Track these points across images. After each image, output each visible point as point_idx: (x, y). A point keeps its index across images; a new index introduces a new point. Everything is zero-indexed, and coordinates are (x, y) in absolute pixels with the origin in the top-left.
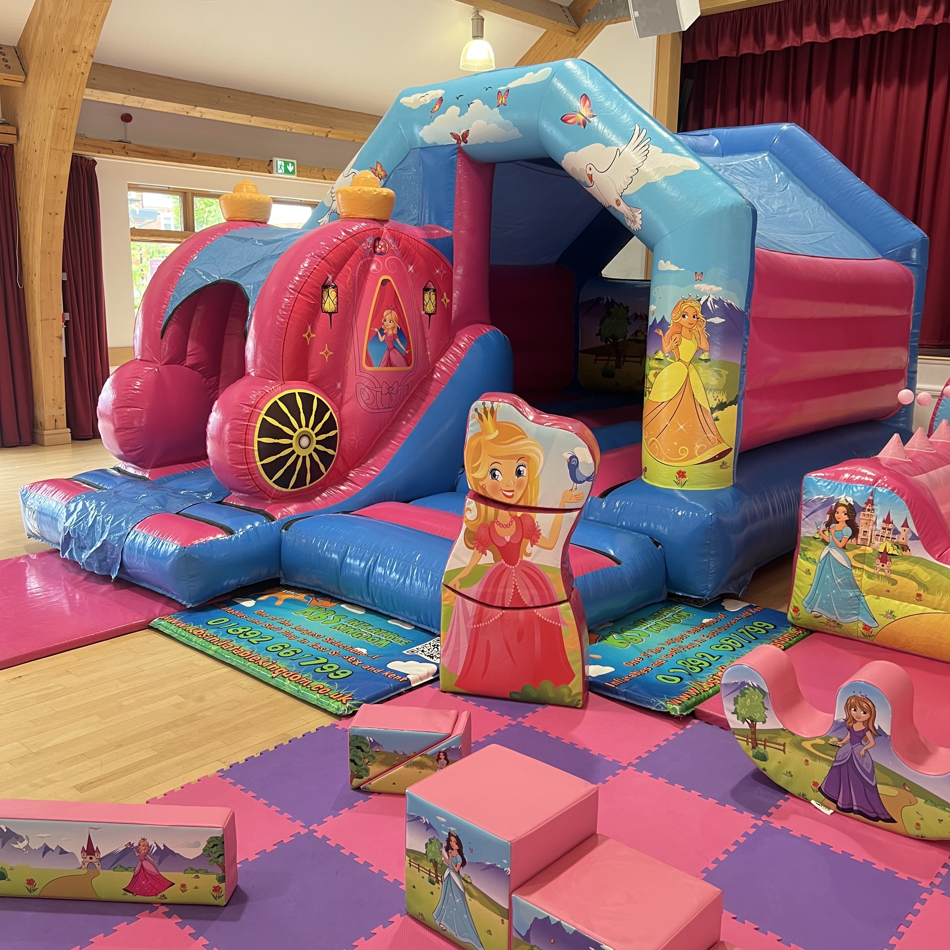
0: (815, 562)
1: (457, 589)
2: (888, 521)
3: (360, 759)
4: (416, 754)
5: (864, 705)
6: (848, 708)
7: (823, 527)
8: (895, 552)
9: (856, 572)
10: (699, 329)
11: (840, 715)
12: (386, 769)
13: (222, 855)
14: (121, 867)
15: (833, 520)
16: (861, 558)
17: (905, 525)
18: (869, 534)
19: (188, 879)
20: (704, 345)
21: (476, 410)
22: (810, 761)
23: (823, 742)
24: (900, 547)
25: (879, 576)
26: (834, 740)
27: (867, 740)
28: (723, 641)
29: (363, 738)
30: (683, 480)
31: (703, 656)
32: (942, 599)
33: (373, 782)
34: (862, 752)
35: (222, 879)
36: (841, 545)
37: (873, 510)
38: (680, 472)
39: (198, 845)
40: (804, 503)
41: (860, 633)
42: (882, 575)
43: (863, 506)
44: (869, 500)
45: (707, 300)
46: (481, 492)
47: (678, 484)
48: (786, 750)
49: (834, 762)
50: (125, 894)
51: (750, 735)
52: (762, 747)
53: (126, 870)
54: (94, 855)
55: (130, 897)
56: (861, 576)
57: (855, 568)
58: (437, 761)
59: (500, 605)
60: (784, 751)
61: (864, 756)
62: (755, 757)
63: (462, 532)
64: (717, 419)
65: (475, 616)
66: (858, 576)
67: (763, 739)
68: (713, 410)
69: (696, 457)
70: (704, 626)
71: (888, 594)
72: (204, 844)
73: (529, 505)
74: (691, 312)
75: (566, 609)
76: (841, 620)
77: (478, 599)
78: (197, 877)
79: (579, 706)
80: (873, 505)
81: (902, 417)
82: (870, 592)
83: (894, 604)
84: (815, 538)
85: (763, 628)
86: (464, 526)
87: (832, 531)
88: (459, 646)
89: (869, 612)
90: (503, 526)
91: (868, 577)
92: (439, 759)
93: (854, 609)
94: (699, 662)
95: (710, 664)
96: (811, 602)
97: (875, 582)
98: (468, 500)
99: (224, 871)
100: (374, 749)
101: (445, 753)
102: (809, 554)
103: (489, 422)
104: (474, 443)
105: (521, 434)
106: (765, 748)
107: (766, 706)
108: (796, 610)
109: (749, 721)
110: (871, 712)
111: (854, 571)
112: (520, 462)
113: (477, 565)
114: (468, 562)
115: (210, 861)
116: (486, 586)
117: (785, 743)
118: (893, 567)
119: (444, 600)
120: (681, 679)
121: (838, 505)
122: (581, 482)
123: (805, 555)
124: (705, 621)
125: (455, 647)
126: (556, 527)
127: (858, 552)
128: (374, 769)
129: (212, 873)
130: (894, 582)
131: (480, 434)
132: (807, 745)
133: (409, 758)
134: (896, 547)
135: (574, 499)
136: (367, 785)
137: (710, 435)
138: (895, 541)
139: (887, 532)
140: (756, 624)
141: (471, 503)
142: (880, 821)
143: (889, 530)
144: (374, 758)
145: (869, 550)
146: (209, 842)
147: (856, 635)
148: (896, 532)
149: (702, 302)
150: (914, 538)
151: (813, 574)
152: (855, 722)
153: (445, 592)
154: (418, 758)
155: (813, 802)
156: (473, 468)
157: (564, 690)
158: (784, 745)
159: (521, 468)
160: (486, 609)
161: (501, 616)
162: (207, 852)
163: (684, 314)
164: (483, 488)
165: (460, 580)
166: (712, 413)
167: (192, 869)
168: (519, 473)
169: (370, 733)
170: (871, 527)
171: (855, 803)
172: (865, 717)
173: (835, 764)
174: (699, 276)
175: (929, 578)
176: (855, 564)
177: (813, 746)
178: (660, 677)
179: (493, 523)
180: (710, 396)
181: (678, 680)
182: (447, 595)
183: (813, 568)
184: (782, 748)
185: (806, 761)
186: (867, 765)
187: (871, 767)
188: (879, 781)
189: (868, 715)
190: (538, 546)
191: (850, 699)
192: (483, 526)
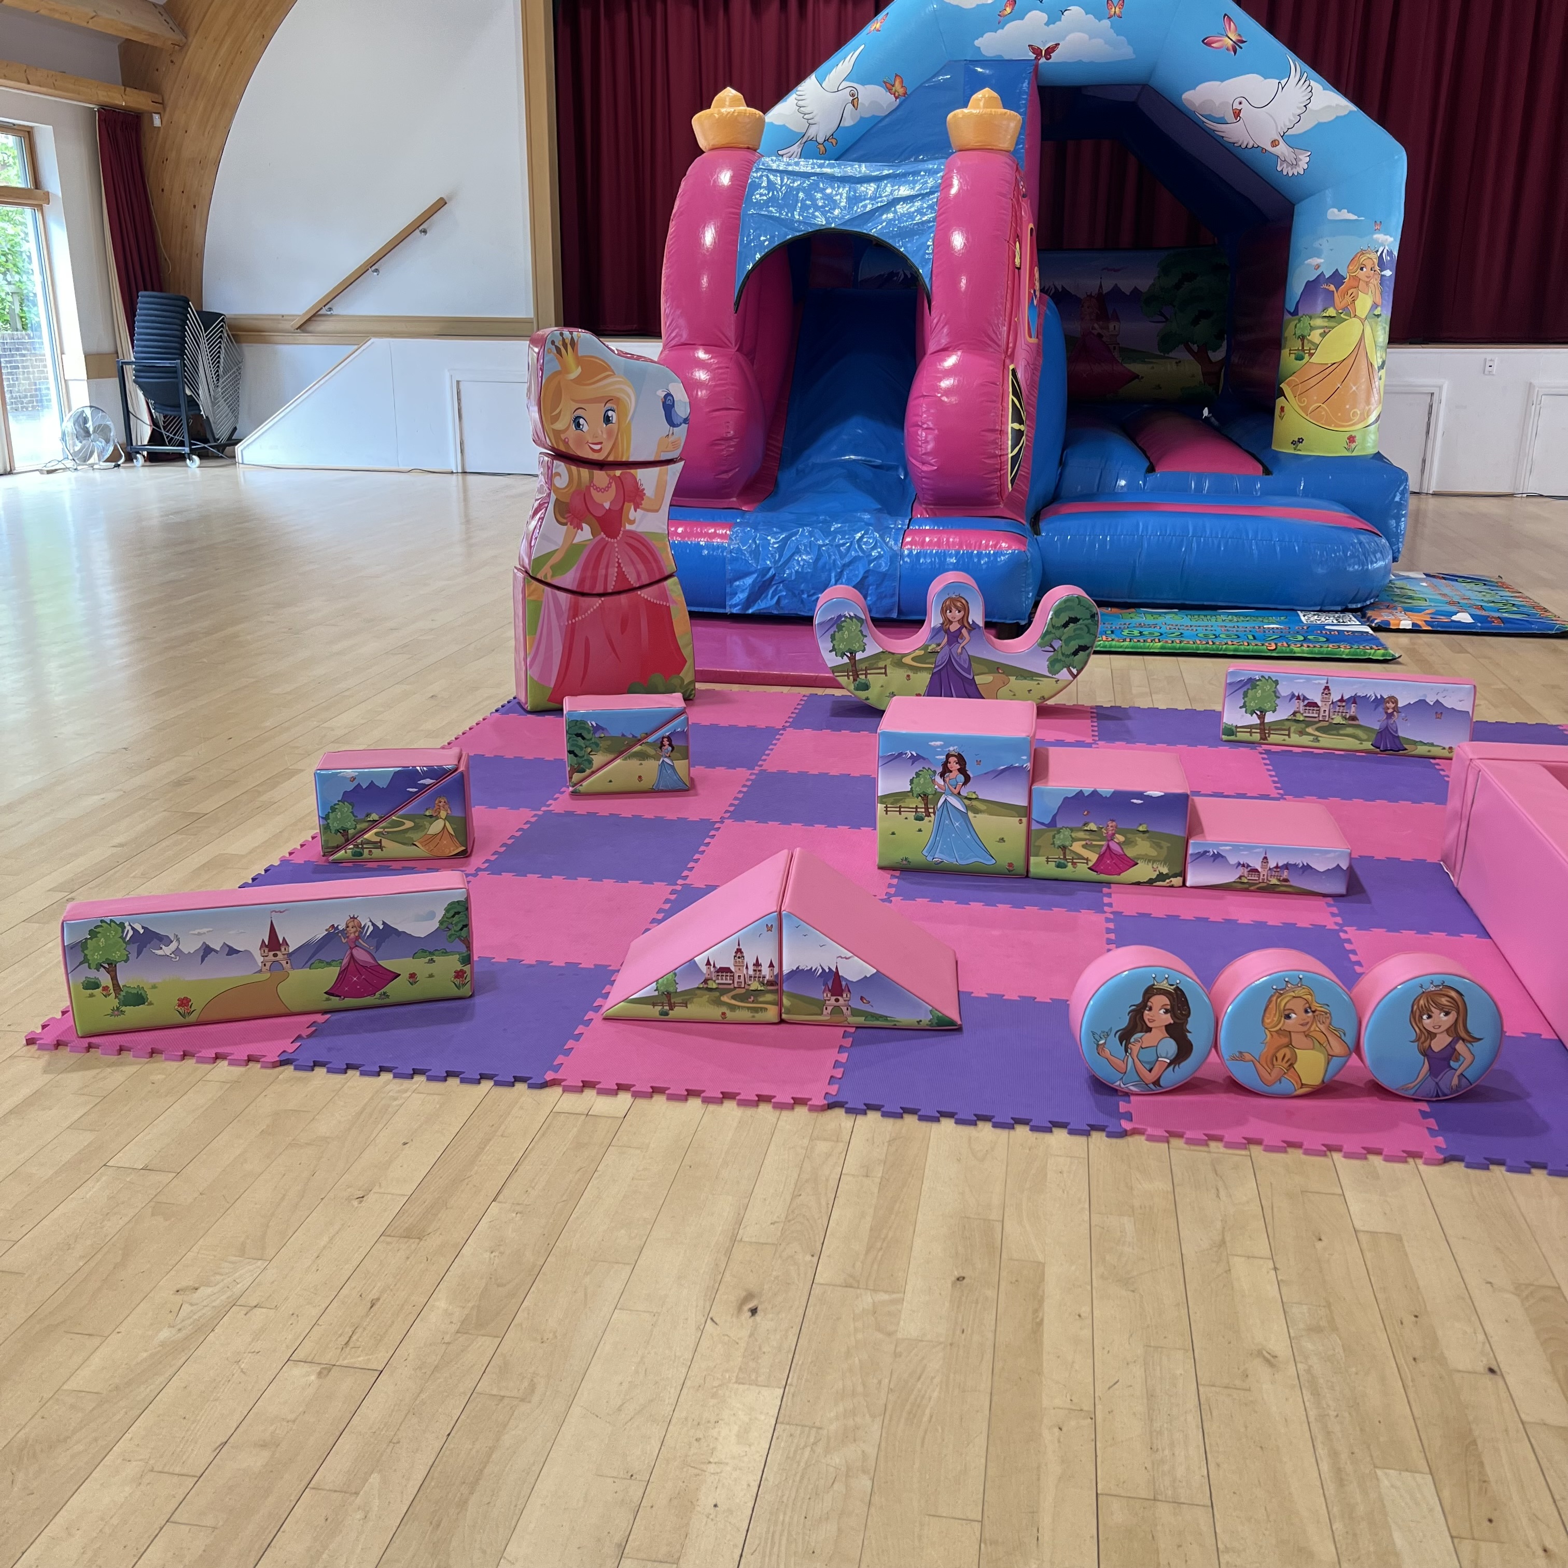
5: (958, 604)
6: (943, 612)
10: (1375, 282)
11: (937, 621)
20: (1378, 299)
22: (911, 675)
23: (922, 652)
26: (933, 647)
27: (963, 638)
34: (959, 650)
46: (561, 448)
48: (888, 672)
49: (934, 668)
51: (850, 669)
52: (863, 677)
58: (660, 748)
59: (600, 591)
60: (885, 673)
61: (961, 653)
62: (857, 689)
67: (864, 668)
69: (1365, 419)
73: (620, 459)
74: (1369, 264)
90: (601, 490)
92: (662, 745)
101: (669, 737)
105: (607, 369)
106: (866, 677)
107: (866, 633)
109: (848, 654)
110: (965, 609)
112: (609, 405)
113: (571, 545)
114: (561, 543)
116: (584, 569)
117: (886, 666)
122: (678, 426)
126: (661, 483)
132: (907, 660)
135: (670, 447)
137: (1376, 396)
152: (951, 622)
158: (885, 668)
159: (610, 413)
161: (601, 605)
163: (1362, 266)
164: (565, 442)
165: (551, 567)
166: (1378, 373)
168: (607, 420)
172: (960, 615)
173: (935, 670)
177: (913, 659)
179: (588, 488)
184: (883, 671)
185: (908, 676)
186: (965, 661)
187: (967, 662)
188: (976, 672)
189: (962, 613)
190: (643, 509)
191: (945, 602)
192: (577, 492)
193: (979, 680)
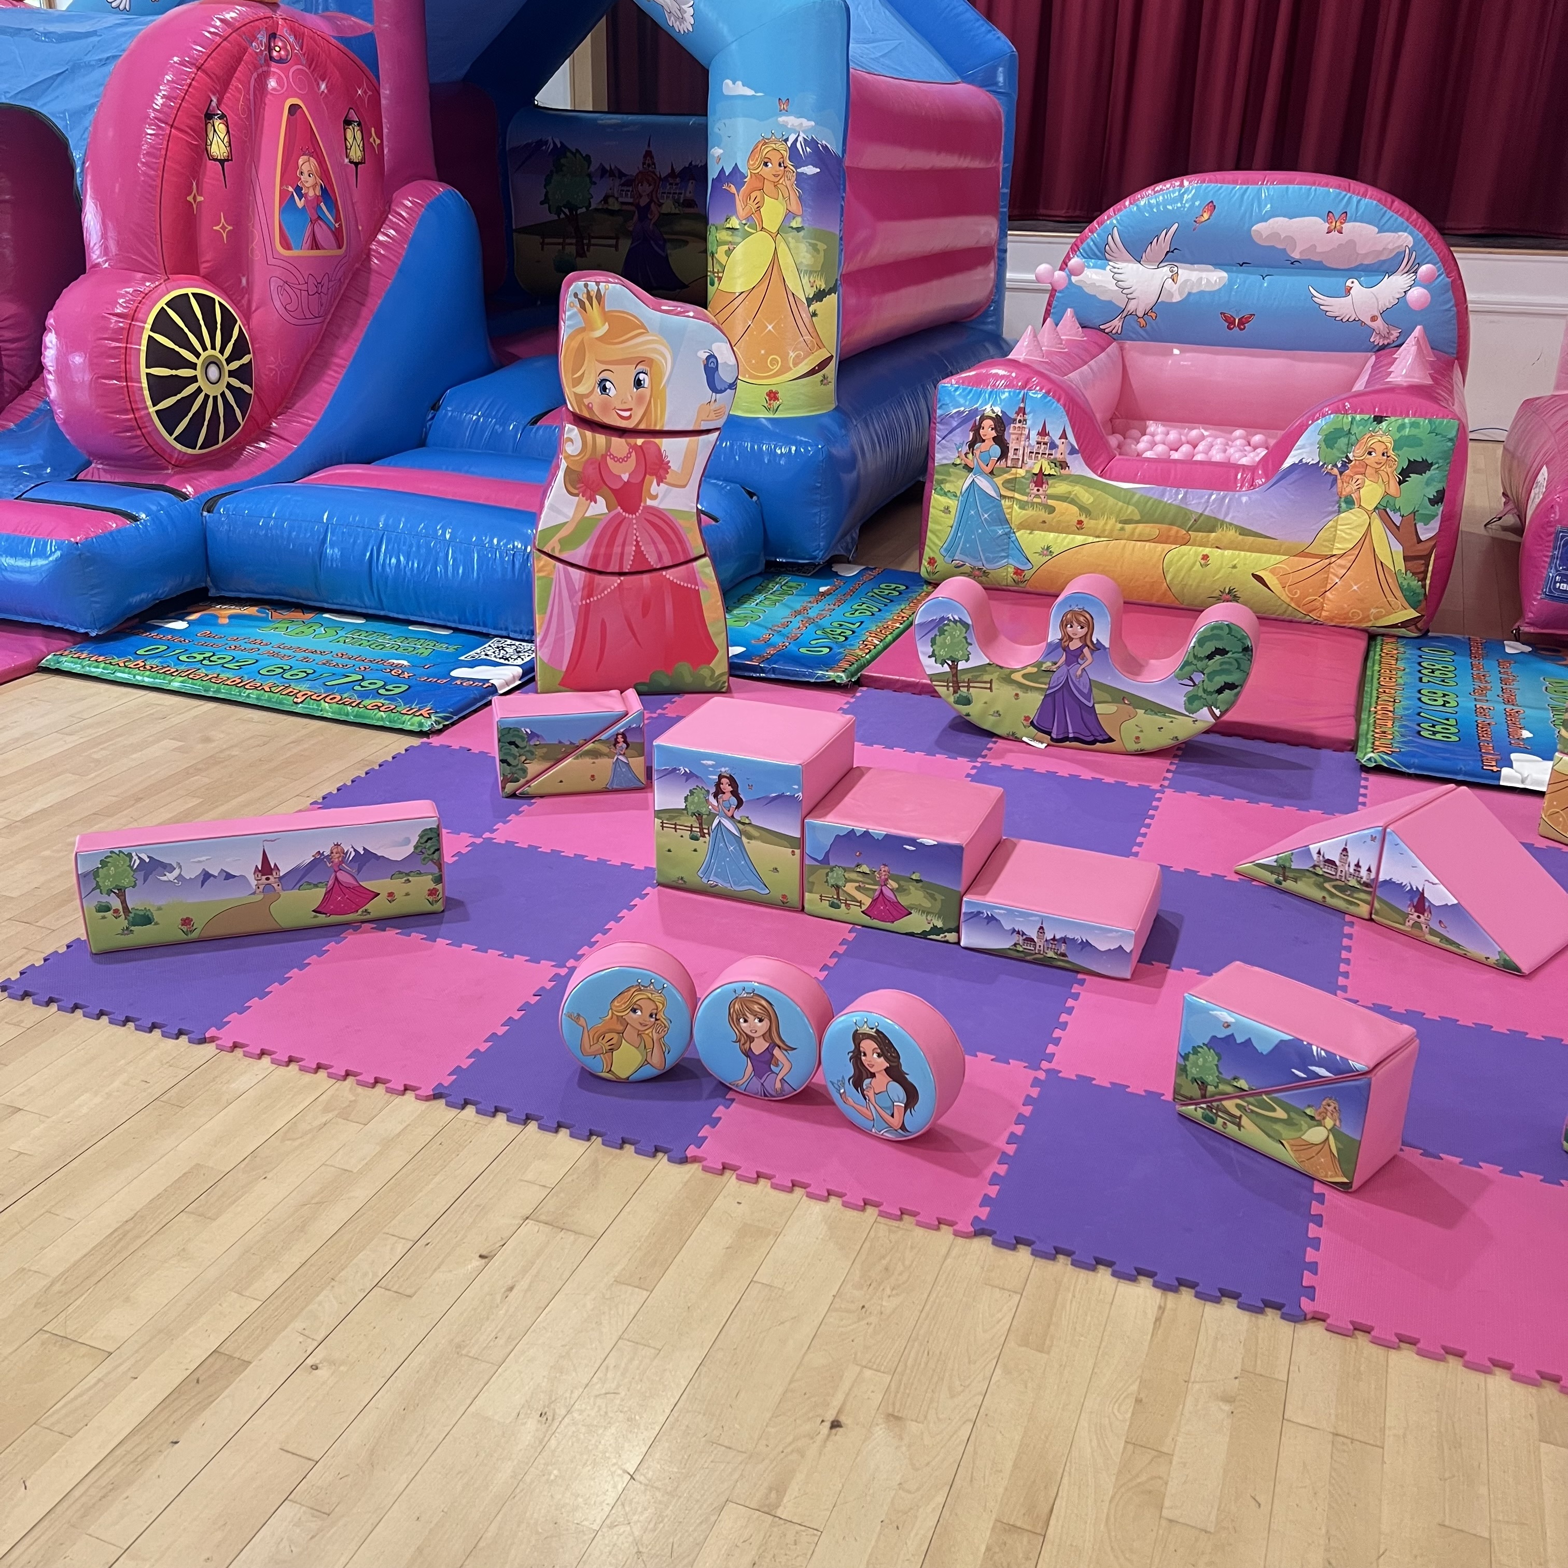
0: (956, 496)
1: (557, 554)
2: (1043, 433)
3: (515, 757)
4: (586, 742)
5: (1082, 619)
6: (1063, 625)
7: (966, 448)
8: (1052, 472)
9: (1005, 503)
10: (788, 183)
11: (1054, 635)
12: (548, 765)
13: (438, 850)
14: (309, 883)
15: (977, 439)
16: (1012, 484)
17: (1064, 436)
18: (1021, 452)
19: (396, 885)
20: (795, 206)
21: (576, 295)
22: (1021, 694)
23: (1035, 670)
24: (1058, 464)
25: (1033, 504)
26: (1047, 665)
27: (1084, 658)
28: (855, 607)
29: (518, 730)
30: (775, 404)
31: (841, 625)
32: (1106, 524)
33: (533, 784)
34: (1079, 672)
35: (439, 880)
36: (988, 469)
37: (1025, 420)
38: (771, 392)
39: (407, 841)
40: (938, 420)
41: (1010, 579)
42: (1037, 503)
43: (1013, 416)
44: (1020, 408)
45: (796, 140)
46: (586, 414)
47: (768, 409)
48: (994, 687)
49: (1048, 689)
50: (315, 917)
51: (951, 679)
52: (965, 690)
53: (316, 886)
54: (272, 874)
55: (322, 919)
56: (1011, 507)
57: (1005, 497)
58: (615, 745)
59: (617, 570)
60: (991, 689)
61: (1081, 676)
62: (957, 702)
63: (561, 474)
64: (814, 314)
65: (583, 589)
66: (1008, 508)
67: (966, 680)
68: (810, 301)
69: (791, 369)
70: (823, 594)
71: (1044, 526)
72: (415, 840)
73: (652, 428)
74: (776, 158)
75: (705, 566)
76: (987, 567)
77: (586, 566)
78: (408, 881)
79: (724, 690)
80: (1024, 414)
81: (991, 316)
82: (1022, 526)
83: (1051, 537)
84: (956, 465)
85: (894, 589)
86: (564, 465)
87: (977, 452)
88: (563, 631)
89: (1021, 551)
90: (618, 460)
91: (1020, 508)
92: (616, 742)
93: (1003, 550)
94: (839, 631)
95: (854, 632)
96: (950, 549)
97: (1029, 512)
98: (568, 426)
99: (440, 869)
100: (532, 743)
101: (623, 734)
102: (947, 487)
103: (594, 312)
104: (575, 344)
105: (639, 327)
106: (968, 690)
107: (969, 641)
108: (932, 561)
109: (950, 662)
110: (1089, 625)
111: (1003, 502)
112: (640, 368)
113: (584, 518)
114: (571, 514)
115: (424, 860)
116: (597, 545)
117: (991, 680)
118: (1050, 491)
119: (538, 572)
120: (831, 649)
121: (983, 418)
122: (721, 392)
123: (942, 489)
124: (822, 589)
125: (557, 633)
126: (690, 456)
127: (1007, 476)
128: (533, 768)
129: (427, 874)
130: (1052, 510)
131: (583, 330)
132: (1017, 677)
133: (578, 747)
134: (1053, 465)
135: (712, 415)
136: (526, 789)
137: (807, 337)
138: (1052, 457)
139: (1043, 446)
140: (883, 586)
141: (572, 431)
142: (1098, 744)
143: (1045, 444)
144: (532, 753)
145: (1021, 472)
146: (421, 837)
147: (1004, 583)
148: (1053, 446)
149: (789, 144)
150: (1073, 451)
151: (953, 511)
152: (1071, 639)
153: (539, 559)
154: (590, 746)
155: (1025, 739)
156: (573, 379)
157: (704, 671)
158: (991, 682)
159: (642, 376)
160: (598, 578)
161: (619, 584)
162: (419, 849)
163: (766, 160)
164: (589, 408)
165: (559, 541)
166: (809, 306)
167: (400, 873)
168: (638, 383)
169: (527, 723)
170: (1023, 443)
171: (1070, 730)
172: (1081, 632)
173: (1049, 692)
174: (785, 104)
175: (1091, 500)
176: (1004, 492)
177: (1024, 676)
178: (803, 650)
179: (604, 457)
180: (805, 280)
181: (826, 650)
182: (542, 563)
183: (953, 504)
184: (988, 685)
185: (1017, 695)
186: (1085, 687)
187: (1088, 686)
188: (1097, 700)
189: (1085, 629)
190: (667, 484)
191: (1066, 614)
192: (591, 461)
193: (1099, 708)
